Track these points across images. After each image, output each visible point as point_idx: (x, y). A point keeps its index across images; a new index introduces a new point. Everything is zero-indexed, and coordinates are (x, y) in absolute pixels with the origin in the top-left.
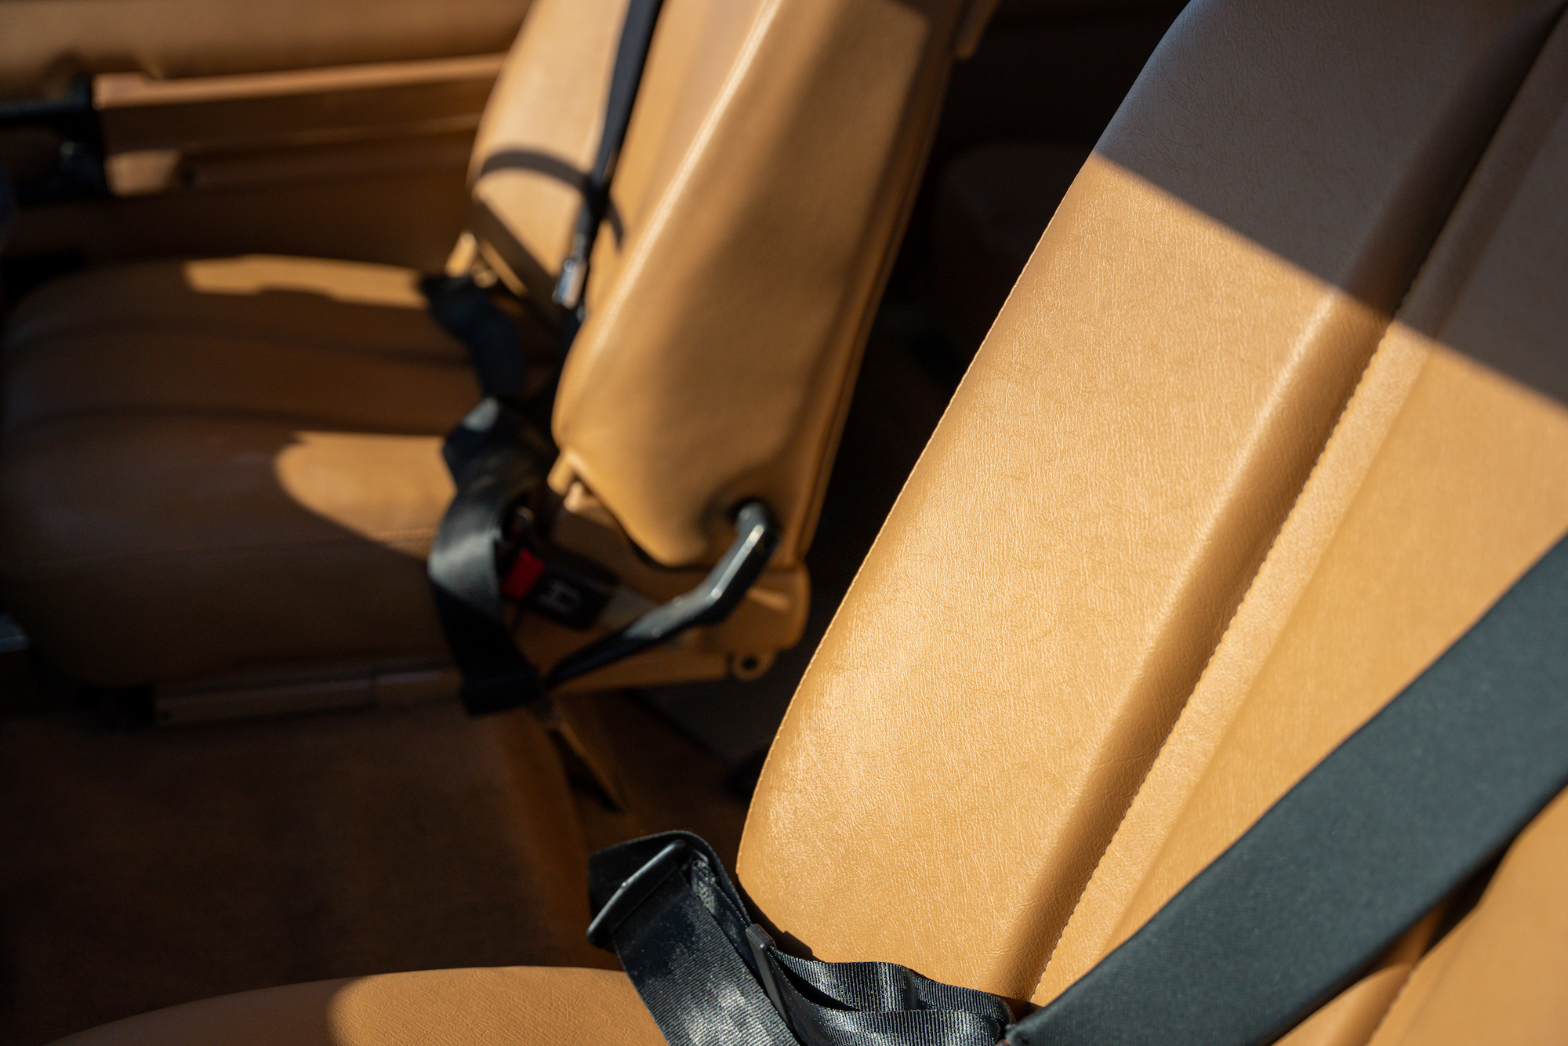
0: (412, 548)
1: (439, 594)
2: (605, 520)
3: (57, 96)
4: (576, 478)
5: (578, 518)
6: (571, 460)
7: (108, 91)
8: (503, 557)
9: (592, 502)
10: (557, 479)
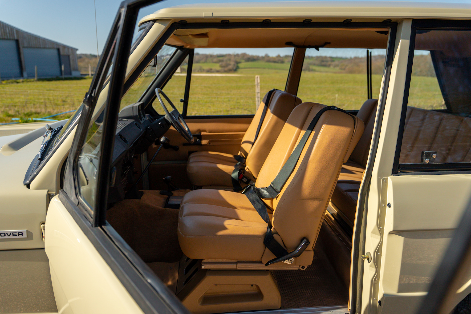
0: (230, 174)
1: (232, 178)
2: (250, 173)
3: (197, 134)
4: (248, 168)
5: (247, 172)
6: (247, 166)
7: (203, 133)
8: (239, 174)
9: (249, 171)
10: (246, 169)
